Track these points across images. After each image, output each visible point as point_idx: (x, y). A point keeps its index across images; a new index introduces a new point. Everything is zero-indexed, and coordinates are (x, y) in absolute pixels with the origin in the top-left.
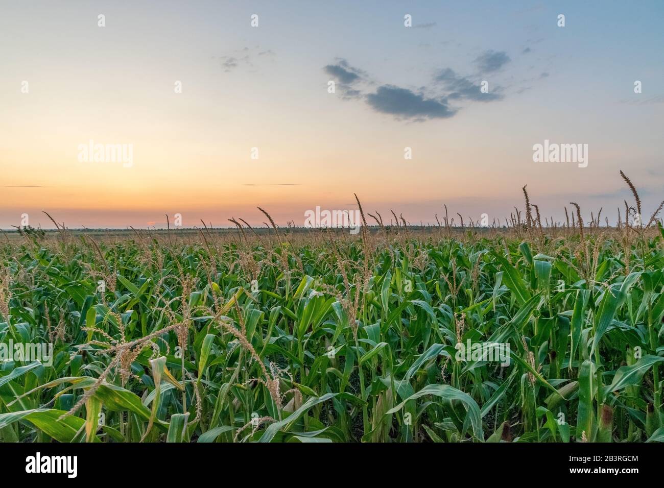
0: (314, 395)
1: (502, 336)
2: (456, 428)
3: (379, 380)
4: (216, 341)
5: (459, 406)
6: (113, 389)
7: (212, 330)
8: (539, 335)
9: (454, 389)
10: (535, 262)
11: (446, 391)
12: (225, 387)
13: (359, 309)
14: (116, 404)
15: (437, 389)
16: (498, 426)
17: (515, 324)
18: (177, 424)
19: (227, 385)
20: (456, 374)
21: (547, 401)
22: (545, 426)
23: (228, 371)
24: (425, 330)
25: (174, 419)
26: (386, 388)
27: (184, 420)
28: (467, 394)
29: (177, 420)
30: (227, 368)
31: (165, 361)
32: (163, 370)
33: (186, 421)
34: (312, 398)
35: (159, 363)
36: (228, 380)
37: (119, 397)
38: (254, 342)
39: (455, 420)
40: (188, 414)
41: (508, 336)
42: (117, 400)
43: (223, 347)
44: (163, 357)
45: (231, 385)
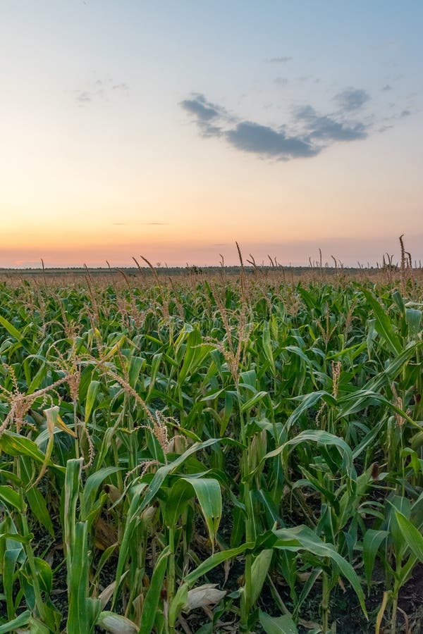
0: (199, 441)
1: (376, 384)
2: (329, 468)
3: (254, 422)
4: (101, 388)
5: (334, 449)
6: (11, 436)
7: (96, 377)
8: (406, 380)
9: (330, 435)
10: (406, 310)
11: (322, 436)
12: (110, 431)
13: (241, 361)
14: (14, 449)
15: (314, 434)
16: (368, 467)
17: (388, 374)
18: (73, 469)
19: (112, 429)
20: (331, 421)
21: (411, 440)
22: (409, 466)
23: (112, 416)
24: (299, 375)
25: (70, 464)
26: (260, 430)
27: (79, 465)
28: (341, 439)
29: (73, 465)
30: (112, 414)
31: (58, 410)
32: (56, 419)
33: (81, 465)
34: (197, 443)
35: (53, 412)
36: (112, 424)
37: (16, 442)
38: (137, 388)
39: (328, 461)
40: (82, 459)
41: (382, 385)
42: (14, 446)
43: (107, 393)
44: (56, 407)
45: (116, 429)
